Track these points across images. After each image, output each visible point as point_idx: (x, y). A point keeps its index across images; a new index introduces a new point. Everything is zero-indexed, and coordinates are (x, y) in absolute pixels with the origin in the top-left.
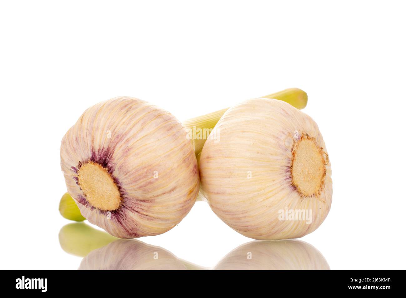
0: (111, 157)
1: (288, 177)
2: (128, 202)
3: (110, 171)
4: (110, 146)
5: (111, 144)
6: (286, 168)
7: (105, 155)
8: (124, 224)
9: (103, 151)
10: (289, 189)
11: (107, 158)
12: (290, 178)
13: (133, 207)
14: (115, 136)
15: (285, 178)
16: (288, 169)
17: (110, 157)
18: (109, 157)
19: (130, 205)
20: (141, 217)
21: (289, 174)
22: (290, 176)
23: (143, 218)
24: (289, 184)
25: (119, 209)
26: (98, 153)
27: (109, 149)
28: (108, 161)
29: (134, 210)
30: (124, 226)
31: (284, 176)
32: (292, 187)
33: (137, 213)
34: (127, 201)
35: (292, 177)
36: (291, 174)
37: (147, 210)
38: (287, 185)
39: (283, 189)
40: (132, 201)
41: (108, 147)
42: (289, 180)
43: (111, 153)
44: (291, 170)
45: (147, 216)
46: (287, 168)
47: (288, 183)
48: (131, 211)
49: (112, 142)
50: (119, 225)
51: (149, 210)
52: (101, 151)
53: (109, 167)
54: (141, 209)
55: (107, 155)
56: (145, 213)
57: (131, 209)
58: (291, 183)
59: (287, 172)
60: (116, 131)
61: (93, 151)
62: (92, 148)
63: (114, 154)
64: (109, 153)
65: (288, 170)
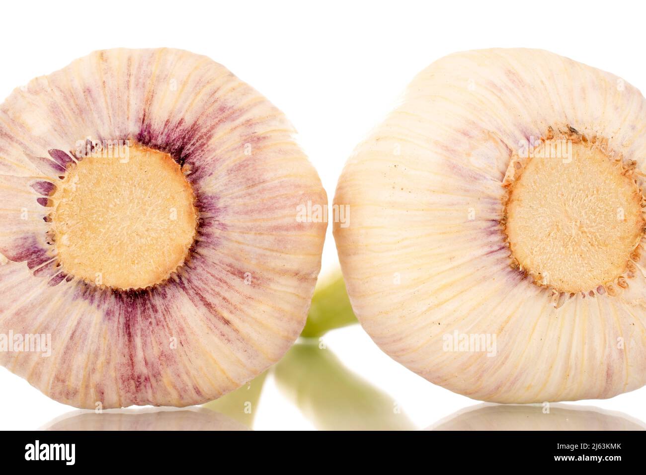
0: (202, 145)
1: (496, 248)
2: (199, 270)
3: (195, 176)
4: (200, 122)
5: (204, 118)
6: (485, 224)
7: (184, 138)
8: (138, 341)
9: (181, 128)
10: (501, 279)
11: (189, 146)
12: (503, 251)
13: (204, 289)
14: (217, 105)
15: (487, 249)
16: (494, 226)
17: (198, 144)
18: (193, 145)
19: (199, 282)
20: (210, 323)
21: (497, 238)
22: (503, 244)
23: (212, 327)
24: (503, 265)
25: (160, 289)
26: (165, 128)
27: (196, 127)
28: (188, 152)
29: (202, 299)
30: (135, 347)
31: (482, 246)
32: (511, 272)
33: (204, 309)
34: (198, 268)
35: (509, 248)
36: (505, 239)
37: (239, 306)
38: (497, 268)
39: (485, 278)
40: (213, 272)
41: (196, 122)
42: (503, 254)
43: (201, 137)
44: (503, 228)
45: (227, 322)
46: (490, 224)
47: (499, 261)
48: (192, 300)
49: (206, 113)
50: (122, 340)
51: (243, 307)
52: (171, 126)
53: (193, 164)
54: (224, 299)
55: (189, 139)
56: (226, 315)
57: (197, 294)
58: (509, 261)
59: (492, 233)
60: (217, 95)
61: (146, 122)
62: (144, 115)
63: (211, 141)
64: (197, 136)
65: (492, 229)
